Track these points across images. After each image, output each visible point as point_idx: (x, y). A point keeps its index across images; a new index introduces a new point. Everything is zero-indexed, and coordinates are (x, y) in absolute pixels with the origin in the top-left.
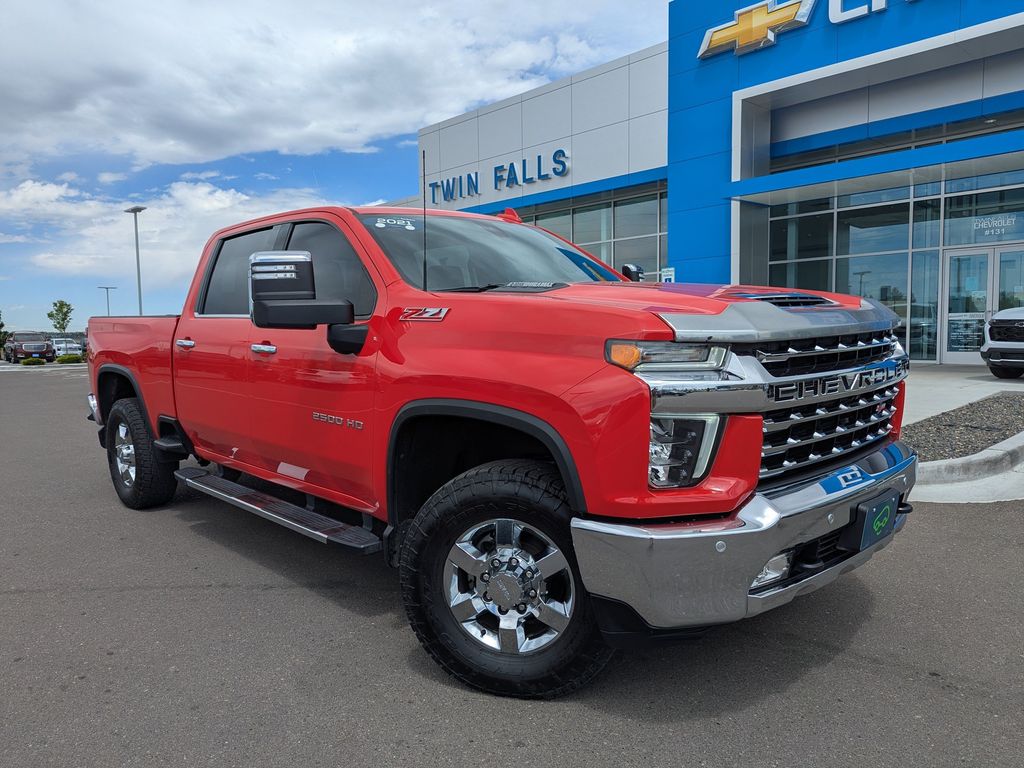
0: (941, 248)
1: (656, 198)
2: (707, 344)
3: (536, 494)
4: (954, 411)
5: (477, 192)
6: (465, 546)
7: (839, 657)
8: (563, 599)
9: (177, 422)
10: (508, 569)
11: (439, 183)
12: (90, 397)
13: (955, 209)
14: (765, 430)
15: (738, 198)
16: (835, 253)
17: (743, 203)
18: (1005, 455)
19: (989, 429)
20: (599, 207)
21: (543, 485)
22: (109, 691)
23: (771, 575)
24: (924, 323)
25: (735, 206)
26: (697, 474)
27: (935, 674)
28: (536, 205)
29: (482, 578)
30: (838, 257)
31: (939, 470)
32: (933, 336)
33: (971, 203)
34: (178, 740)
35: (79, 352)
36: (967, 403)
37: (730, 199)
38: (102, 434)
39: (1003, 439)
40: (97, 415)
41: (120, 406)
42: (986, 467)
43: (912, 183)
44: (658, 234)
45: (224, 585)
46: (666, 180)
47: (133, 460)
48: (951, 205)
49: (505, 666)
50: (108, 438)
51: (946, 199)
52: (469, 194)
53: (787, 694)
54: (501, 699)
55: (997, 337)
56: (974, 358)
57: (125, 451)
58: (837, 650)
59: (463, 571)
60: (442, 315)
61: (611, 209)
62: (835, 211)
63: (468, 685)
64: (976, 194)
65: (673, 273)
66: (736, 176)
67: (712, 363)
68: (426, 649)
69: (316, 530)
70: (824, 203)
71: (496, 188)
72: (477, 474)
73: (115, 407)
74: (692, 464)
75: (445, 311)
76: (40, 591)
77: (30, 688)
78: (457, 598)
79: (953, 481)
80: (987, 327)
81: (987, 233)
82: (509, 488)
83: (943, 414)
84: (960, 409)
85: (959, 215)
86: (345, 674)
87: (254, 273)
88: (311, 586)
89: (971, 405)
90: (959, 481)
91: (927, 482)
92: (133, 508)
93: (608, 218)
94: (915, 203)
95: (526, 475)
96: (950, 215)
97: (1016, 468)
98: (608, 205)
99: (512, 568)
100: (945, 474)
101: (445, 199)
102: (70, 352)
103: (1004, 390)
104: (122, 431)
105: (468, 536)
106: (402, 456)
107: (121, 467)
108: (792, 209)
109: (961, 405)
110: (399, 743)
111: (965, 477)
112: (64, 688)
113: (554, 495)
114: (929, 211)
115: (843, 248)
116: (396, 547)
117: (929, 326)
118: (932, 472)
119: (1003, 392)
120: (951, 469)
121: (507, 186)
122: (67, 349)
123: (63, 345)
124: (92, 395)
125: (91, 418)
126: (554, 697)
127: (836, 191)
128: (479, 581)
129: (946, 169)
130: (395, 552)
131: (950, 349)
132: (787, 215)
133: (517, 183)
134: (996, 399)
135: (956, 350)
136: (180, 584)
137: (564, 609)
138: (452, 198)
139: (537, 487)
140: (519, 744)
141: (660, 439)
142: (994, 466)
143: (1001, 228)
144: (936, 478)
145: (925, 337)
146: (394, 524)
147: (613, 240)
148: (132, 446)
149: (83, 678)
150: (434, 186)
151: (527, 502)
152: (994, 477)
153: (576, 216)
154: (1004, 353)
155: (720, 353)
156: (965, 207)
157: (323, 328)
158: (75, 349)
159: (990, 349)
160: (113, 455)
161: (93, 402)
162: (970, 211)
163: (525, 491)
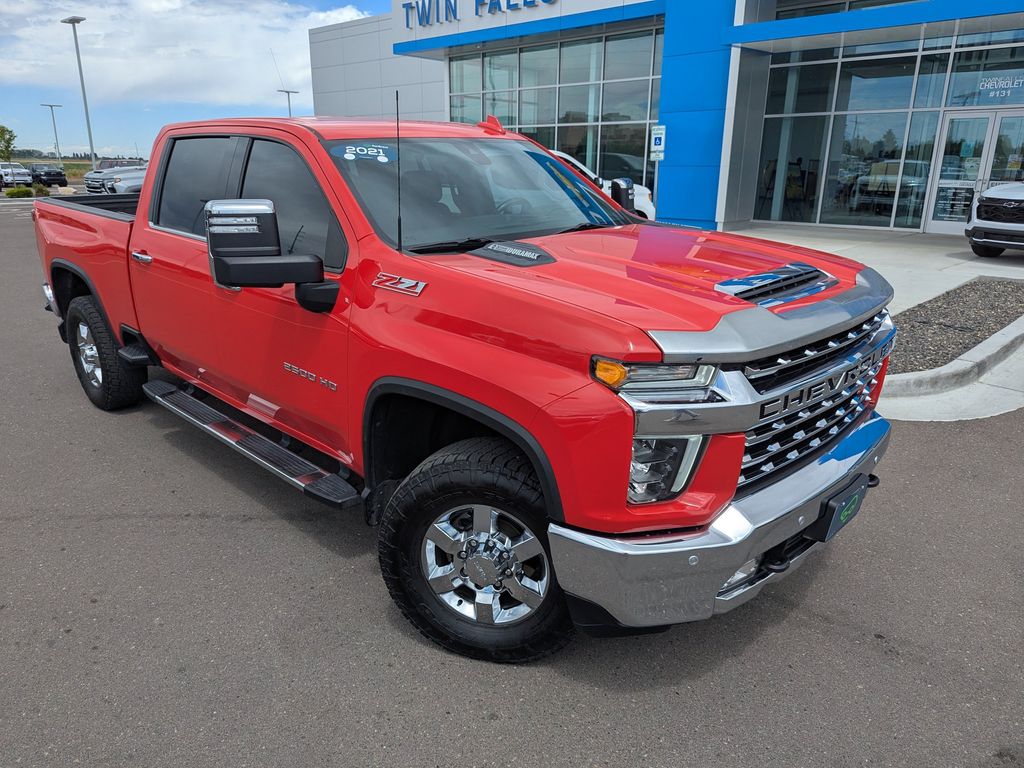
0: (942, 109)
1: (651, 34)
2: (696, 363)
3: (515, 486)
4: (930, 302)
5: (455, 18)
6: (443, 525)
7: (793, 614)
8: (537, 577)
9: (141, 335)
10: (485, 550)
11: (414, 4)
12: (45, 287)
13: (963, 63)
14: (747, 445)
15: (740, 45)
16: (833, 109)
17: (743, 49)
18: (973, 367)
19: (963, 329)
20: (589, 41)
21: (521, 476)
22: (95, 648)
23: (739, 576)
24: (913, 182)
25: (735, 53)
26: (676, 488)
27: (879, 636)
28: (521, 36)
29: (459, 555)
30: (838, 113)
31: (907, 384)
32: (920, 196)
33: (980, 58)
34: (167, 708)
35: (29, 179)
36: (944, 292)
37: (731, 45)
38: (62, 328)
39: (975, 344)
40: (54, 306)
41: (78, 303)
42: (954, 380)
43: (922, 37)
44: (651, 77)
45: (203, 515)
46: (663, 15)
47: (98, 363)
48: (959, 59)
49: (480, 634)
50: (68, 333)
51: (955, 53)
52: (447, 19)
53: (742, 659)
54: (476, 663)
55: (985, 215)
56: (958, 228)
57: (88, 352)
58: (793, 606)
59: (441, 550)
60: (419, 290)
61: (602, 44)
62: (840, 61)
63: (445, 648)
64: (988, 51)
65: (664, 132)
66: (739, 20)
67: (700, 379)
68: (405, 615)
69: (293, 476)
70: (829, 52)
71: (477, 14)
72: (455, 461)
73: (72, 305)
74: (671, 478)
75: (422, 285)
76: (15, 519)
77: (17, 643)
78: (435, 571)
79: (920, 395)
80: (976, 204)
81: (992, 94)
82: (488, 477)
83: (919, 305)
84: (936, 300)
85: (967, 69)
86: (326, 630)
87: (211, 225)
88: (290, 518)
89: (948, 293)
90: (926, 394)
91: (894, 395)
92: (103, 409)
93: (598, 53)
94: (922, 56)
95: (505, 466)
96: (957, 69)
97: (982, 379)
98: (599, 40)
99: (488, 548)
100: (913, 388)
101: (420, 24)
102: (16, 178)
103: (982, 274)
104: (84, 331)
105: (446, 517)
106: (378, 424)
107: (87, 367)
108: (795, 57)
109: (937, 294)
110: (380, 715)
111: (932, 390)
112: (51, 644)
113: (533, 488)
114: (936, 64)
115: (843, 104)
116: (375, 507)
117: (918, 187)
118: (900, 386)
119: (981, 277)
120: (919, 383)
121: (489, 11)
122: (13, 175)
123: (9, 170)
124: (46, 284)
125: (48, 308)
126: (527, 663)
127: (842, 41)
128: (455, 557)
129: (960, 26)
130: (373, 512)
131: (935, 217)
132: (788, 62)
133: (500, 9)
134: (972, 286)
135: (942, 219)
136: (158, 513)
137: (540, 587)
138: (428, 23)
139: (515, 479)
140: (493, 716)
141: (640, 460)
142: (961, 378)
143: (1006, 89)
144: (905, 391)
145: (913, 198)
146: (370, 487)
147: (602, 82)
148: (95, 348)
149: (69, 631)
150: (408, 7)
151: (505, 491)
152: (960, 389)
153: (564, 49)
154: (988, 233)
155: (708, 372)
156: (974, 62)
157: (290, 287)
158: (24, 175)
159: (975, 227)
160: (76, 353)
161: (49, 292)
162: (978, 66)
163: (503, 481)
